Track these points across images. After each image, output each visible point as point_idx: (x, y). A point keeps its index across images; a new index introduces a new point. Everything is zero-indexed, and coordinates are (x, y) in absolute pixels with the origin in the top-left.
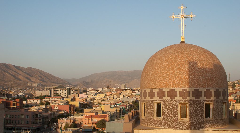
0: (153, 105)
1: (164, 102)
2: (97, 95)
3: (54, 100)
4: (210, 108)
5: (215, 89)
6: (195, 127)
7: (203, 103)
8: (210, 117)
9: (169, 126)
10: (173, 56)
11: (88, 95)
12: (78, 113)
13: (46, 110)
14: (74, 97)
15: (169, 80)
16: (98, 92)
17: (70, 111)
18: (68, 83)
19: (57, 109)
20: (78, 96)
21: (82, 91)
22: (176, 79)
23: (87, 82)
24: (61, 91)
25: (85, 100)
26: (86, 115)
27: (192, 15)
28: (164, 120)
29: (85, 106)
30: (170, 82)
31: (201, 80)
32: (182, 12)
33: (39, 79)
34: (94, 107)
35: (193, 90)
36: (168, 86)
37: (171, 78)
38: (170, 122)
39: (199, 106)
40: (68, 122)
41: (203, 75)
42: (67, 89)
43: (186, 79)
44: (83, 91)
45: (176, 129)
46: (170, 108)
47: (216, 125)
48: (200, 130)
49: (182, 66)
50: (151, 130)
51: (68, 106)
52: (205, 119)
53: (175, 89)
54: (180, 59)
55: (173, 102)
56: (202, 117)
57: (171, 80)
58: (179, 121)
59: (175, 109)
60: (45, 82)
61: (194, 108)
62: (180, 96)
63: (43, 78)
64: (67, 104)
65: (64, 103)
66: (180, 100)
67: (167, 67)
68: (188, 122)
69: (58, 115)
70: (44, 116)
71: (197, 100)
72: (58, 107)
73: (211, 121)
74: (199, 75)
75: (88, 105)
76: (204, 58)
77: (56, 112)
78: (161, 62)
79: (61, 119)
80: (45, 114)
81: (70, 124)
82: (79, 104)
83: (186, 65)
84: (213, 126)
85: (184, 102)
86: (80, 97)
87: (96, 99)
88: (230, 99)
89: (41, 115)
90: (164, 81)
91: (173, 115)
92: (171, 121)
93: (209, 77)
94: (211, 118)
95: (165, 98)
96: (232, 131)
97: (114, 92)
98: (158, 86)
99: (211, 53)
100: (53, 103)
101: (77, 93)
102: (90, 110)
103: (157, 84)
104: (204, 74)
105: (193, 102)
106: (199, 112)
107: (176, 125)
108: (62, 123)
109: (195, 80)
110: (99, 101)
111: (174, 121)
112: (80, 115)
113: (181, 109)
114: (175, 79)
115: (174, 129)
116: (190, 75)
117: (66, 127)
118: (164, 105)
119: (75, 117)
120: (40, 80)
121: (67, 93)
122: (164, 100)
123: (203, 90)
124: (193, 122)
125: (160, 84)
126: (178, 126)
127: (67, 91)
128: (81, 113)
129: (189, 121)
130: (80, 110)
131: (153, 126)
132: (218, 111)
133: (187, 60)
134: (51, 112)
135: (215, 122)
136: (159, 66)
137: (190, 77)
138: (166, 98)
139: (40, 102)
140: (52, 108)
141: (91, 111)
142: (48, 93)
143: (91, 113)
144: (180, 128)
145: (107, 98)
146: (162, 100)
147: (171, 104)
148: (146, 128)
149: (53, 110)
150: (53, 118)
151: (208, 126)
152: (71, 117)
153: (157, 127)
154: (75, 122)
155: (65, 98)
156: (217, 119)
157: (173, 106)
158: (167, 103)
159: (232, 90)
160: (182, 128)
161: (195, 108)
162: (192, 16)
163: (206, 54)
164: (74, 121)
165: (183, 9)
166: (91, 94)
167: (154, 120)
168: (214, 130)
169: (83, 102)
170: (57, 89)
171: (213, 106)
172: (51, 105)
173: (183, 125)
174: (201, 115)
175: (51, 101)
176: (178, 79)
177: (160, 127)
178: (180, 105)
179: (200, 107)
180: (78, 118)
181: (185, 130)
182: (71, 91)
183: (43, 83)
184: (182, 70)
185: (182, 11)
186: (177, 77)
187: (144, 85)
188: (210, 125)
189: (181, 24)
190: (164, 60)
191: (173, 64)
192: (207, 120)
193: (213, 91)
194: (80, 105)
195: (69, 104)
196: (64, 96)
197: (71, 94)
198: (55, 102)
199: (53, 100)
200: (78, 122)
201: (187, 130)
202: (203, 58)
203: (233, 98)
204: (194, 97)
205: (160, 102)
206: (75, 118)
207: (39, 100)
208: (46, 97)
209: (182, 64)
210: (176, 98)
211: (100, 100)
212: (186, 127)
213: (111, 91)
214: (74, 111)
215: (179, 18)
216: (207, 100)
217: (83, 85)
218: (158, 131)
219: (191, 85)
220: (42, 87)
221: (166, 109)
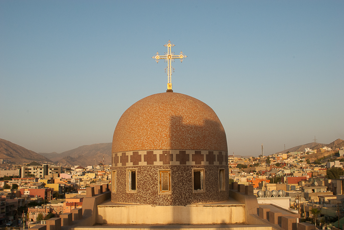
0: (126, 174)
1: (139, 168)
2: (85, 175)
3: (25, 181)
4: (201, 176)
5: (208, 151)
6: (181, 202)
7: (191, 170)
8: (200, 189)
9: (145, 202)
10: (152, 107)
11: (72, 175)
12: (57, 200)
13: (12, 196)
14: (52, 177)
15: (146, 140)
16: (86, 171)
17: (46, 198)
18: (46, 158)
19: (29, 194)
20: (59, 176)
21: (64, 169)
22: (155, 138)
23: (72, 157)
24: (34, 169)
25: (68, 181)
26: (68, 202)
27: (182, 55)
28: (139, 194)
29: (68, 190)
30: (147, 142)
31: (189, 139)
32: (169, 52)
33: (5, 153)
34: (79, 190)
35: (178, 152)
36: (144, 147)
37: (149, 136)
38: (147, 196)
39: (186, 174)
40: (42, 212)
41: (191, 133)
42: (43, 166)
43: (168, 138)
44: (66, 169)
45: (155, 205)
46: (147, 177)
47: (209, 199)
48: (186, 206)
49: (163, 121)
50: (121, 206)
51: (43, 190)
52: (194, 191)
53: (154, 151)
54: (162, 112)
55: (151, 169)
56: (190, 189)
57: (148, 139)
58: (159, 194)
59: (154, 178)
60: (13, 157)
61: (179, 177)
62: (160, 161)
63: (11, 153)
64: (42, 188)
65: (38, 186)
66: (161, 166)
67: (144, 123)
68: (171, 196)
69: (29, 202)
70: (8, 203)
71: (182, 165)
72: (29, 192)
73: (201, 193)
74: (186, 133)
75: (72, 189)
76: (194, 111)
77: (26, 198)
78: (137, 116)
79: (32, 207)
80: (10, 201)
81: (45, 214)
82: (60, 186)
83: (168, 120)
84: (204, 201)
85: (165, 169)
86: (60, 178)
87: (83, 180)
88: (262, 179)
89: (4, 203)
90: (139, 141)
91: (151, 187)
92: (148, 194)
93: (200, 136)
94: (202, 190)
95: (140, 164)
96: (229, 206)
97: (108, 171)
98: (132, 148)
99: (204, 105)
100: (23, 185)
101: (57, 173)
102: (74, 194)
103: (130, 145)
104: (192, 131)
105: (177, 168)
106: (185, 182)
107: (155, 200)
108: (33, 214)
109: (181, 139)
110: (88, 183)
111: (152, 194)
112: (59, 203)
113: (162, 178)
114: (153, 138)
115: (152, 204)
116: (174, 132)
117: (40, 219)
118: (139, 174)
119: (52, 205)
120: (6, 155)
121: (43, 173)
122: (140, 167)
123: (191, 153)
124: (177, 195)
125: (135, 145)
126: (158, 201)
127: (43, 169)
128: (61, 200)
129: (173, 193)
130: (60, 195)
131: (126, 202)
132: (212, 180)
133: (171, 113)
134: (19, 198)
135: (208, 195)
136: (135, 121)
137: (173, 135)
138: (143, 163)
139: (4, 184)
140: (21, 193)
141: (74, 197)
142: (17, 172)
143: (75, 198)
144: (160, 203)
145: (99, 178)
146: (136, 167)
147: (148, 171)
148: (115, 205)
149: (22, 196)
150: (21, 207)
151: (198, 200)
152: (46, 205)
153: (130, 203)
154: (53, 212)
155: (39, 179)
156: (211, 192)
157: (151, 173)
158: (143, 170)
159: (265, 166)
160: (163, 204)
161: (181, 176)
162: (181, 57)
163: (197, 106)
164: (51, 210)
165: (170, 47)
166: (77, 173)
167: (127, 194)
168: (206, 206)
169: (65, 185)
170: (29, 167)
171: (204, 174)
172: (20, 188)
173: (164, 199)
174: (188, 186)
175: (20, 184)
176: (158, 138)
177: (135, 204)
178: (161, 173)
179: (187, 176)
180: (57, 206)
181: (166, 206)
182: (49, 169)
183: (11, 159)
184: (164, 126)
185: (169, 50)
186: (157, 135)
187: (116, 147)
188: (201, 199)
189: (167, 67)
190: (141, 112)
191: (153, 118)
192: (196, 193)
193: (205, 153)
194: (60, 188)
195: (44, 187)
196: (38, 176)
197: (49, 174)
198: (26, 184)
199: (23, 182)
200: (56, 211)
201: (170, 206)
202: (192, 110)
203: (266, 177)
204: (179, 162)
205: (135, 169)
206: (53, 207)
207: (4, 182)
208: (13, 178)
209: (164, 117)
210: (156, 163)
211: (88, 181)
212: (169, 202)
213: (104, 170)
214: (51, 196)
215: (165, 59)
216: (196, 166)
217: (67, 161)
218: (130, 207)
219: (175, 145)
220: (9, 165)
221: (142, 178)
